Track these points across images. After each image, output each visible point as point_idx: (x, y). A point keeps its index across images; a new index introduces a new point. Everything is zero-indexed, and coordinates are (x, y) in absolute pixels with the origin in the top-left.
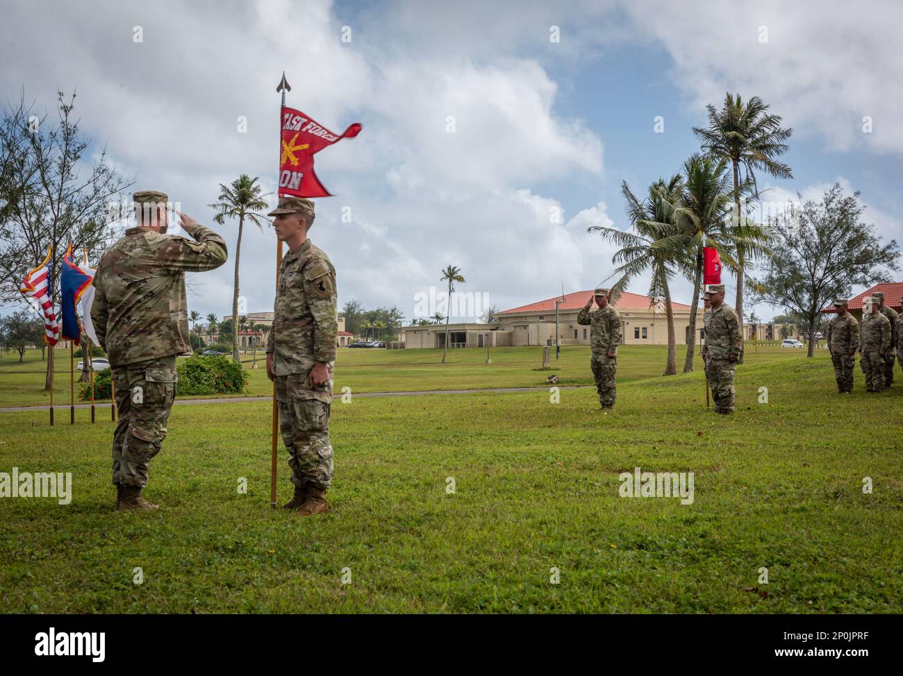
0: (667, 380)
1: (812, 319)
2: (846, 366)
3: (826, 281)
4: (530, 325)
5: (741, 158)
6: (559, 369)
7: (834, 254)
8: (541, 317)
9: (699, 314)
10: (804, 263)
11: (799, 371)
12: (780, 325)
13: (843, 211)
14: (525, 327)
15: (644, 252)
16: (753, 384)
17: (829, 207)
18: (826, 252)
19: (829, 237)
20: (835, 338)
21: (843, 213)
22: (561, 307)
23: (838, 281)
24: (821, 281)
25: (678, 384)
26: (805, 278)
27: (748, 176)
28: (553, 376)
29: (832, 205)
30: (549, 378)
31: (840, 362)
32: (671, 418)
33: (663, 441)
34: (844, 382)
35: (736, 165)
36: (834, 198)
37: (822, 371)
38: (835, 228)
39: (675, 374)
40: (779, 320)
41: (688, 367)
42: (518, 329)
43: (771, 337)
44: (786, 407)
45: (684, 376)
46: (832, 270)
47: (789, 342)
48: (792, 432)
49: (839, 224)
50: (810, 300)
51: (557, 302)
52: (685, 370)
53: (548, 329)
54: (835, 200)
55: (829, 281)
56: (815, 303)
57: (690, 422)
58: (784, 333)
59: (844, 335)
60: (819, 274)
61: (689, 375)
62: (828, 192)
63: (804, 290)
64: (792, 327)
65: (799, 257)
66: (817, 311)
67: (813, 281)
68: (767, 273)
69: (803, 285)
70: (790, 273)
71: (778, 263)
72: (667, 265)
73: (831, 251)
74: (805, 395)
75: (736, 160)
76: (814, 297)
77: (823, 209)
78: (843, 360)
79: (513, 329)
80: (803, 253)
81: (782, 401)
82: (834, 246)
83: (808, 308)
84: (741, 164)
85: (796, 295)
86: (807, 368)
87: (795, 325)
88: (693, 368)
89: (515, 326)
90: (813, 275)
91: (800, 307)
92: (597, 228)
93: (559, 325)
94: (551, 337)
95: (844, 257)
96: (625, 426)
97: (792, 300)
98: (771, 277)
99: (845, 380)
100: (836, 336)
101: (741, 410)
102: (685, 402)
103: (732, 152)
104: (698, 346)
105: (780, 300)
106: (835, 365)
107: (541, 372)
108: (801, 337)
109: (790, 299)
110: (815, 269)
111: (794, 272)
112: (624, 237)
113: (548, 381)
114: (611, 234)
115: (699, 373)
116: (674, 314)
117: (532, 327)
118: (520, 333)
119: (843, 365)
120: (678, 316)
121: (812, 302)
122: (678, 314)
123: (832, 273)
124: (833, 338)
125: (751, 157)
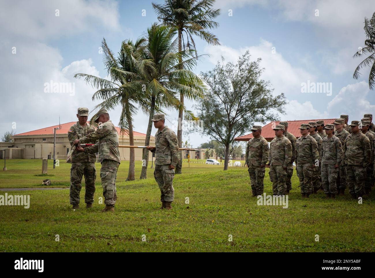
0: (127, 184)
1: (227, 145)
2: (259, 176)
3: (237, 119)
4: (36, 144)
5: (184, 28)
6: (53, 176)
7: (243, 100)
8: (44, 139)
9: (152, 140)
10: (223, 106)
11: (222, 180)
12: (206, 150)
13: (250, 71)
14: (33, 146)
15: (115, 93)
16: (190, 188)
17: (241, 68)
18: (238, 99)
19: (240, 88)
20: (252, 155)
21: (249, 73)
22: (58, 132)
23: (245, 120)
24: (234, 118)
25: (135, 187)
26: (224, 117)
27: (188, 42)
28: (47, 180)
29: (243, 67)
30: (44, 181)
31: (254, 173)
32: (127, 214)
33: (118, 236)
34: (257, 188)
35: (180, 33)
36: (244, 61)
37: (239, 180)
38: (245, 83)
39: (134, 180)
40: (205, 146)
41: (143, 175)
42: (27, 147)
43: (199, 158)
44: (216, 207)
45: (139, 182)
46: (241, 112)
47: (211, 161)
48: (225, 229)
49: (247, 79)
50: (226, 132)
51: (55, 129)
52: (141, 177)
53: (48, 148)
54: (245, 63)
55: (239, 119)
56: (230, 133)
57: (142, 219)
58: (207, 156)
59: (257, 153)
60: (233, 114)
61: (143, 181)
62: (242, 57)
63: (223, 125)
64: (212, 151)
65: (221, 102)
66: (231, 139)
67: (229, 119)
68: (200, 112)
69: (222, 121)
70: (214, 113)
71: (207, 105)
72: (131, 102)
73: (241, 98)
74: (228, 198)
75: (181, 30)
76: (229, 130)
77: (237, 69)
78: (256, 171)
79: (24, 147)
80: (223, 99)
81: (212, 202)
82: (243, 95)
83: (225, 137)
84: (183, 32)
85: (217, 128)
86: (228, 177)
87: (214, 150)
88: (147, 176)
89: (26, 145)
90: (229, 115)
91: (220, 136)
92: (82, 75)
93: (56, 145)
94: (51, 153)
95: (250, 102)
96: (89, 221)
97: (215, 132)
98: (202, 115)
99: (257, 187)
100: (252, 153)
101: (182, 209)
102: (139, 202)
103: (177, 24)
104: (150, 161)
105: (207, 131)
106: (250, 175)
107: (40, 177)
108: (219, 158)
109: (214, 130)
110: (230, 110)
111: (217, 111)
112: (102, 81)
113: (43, 183)
114: (92, 79)
115: (151, 179)
116: (135, 140)
117: (38, 146)
118: (29, 149)
119: (257, 175)
120: (138, 141)
121: (228, 133)
122: (138, 140)
123: (241, 114)
124: (250, 155)
125: (191, 28)
